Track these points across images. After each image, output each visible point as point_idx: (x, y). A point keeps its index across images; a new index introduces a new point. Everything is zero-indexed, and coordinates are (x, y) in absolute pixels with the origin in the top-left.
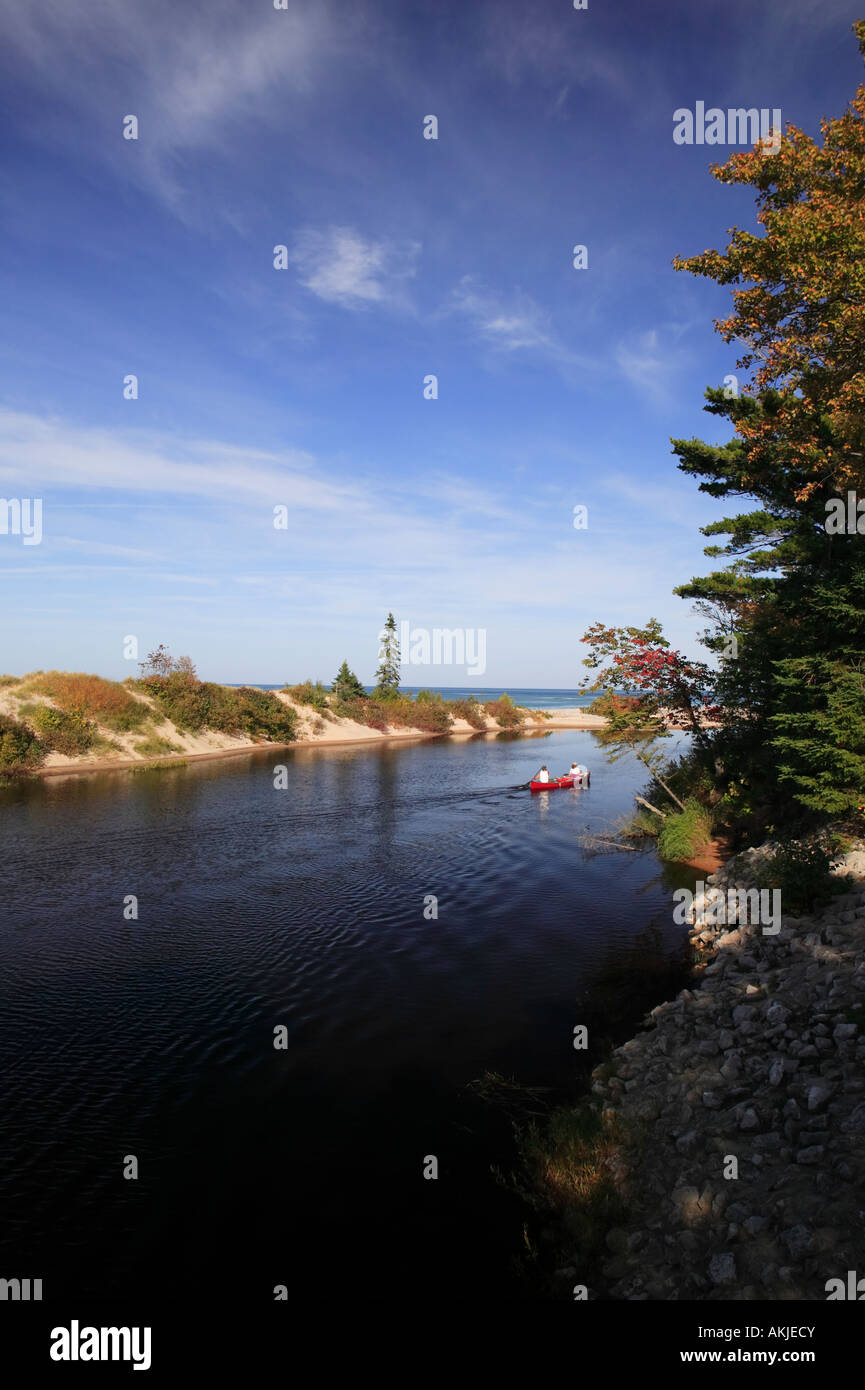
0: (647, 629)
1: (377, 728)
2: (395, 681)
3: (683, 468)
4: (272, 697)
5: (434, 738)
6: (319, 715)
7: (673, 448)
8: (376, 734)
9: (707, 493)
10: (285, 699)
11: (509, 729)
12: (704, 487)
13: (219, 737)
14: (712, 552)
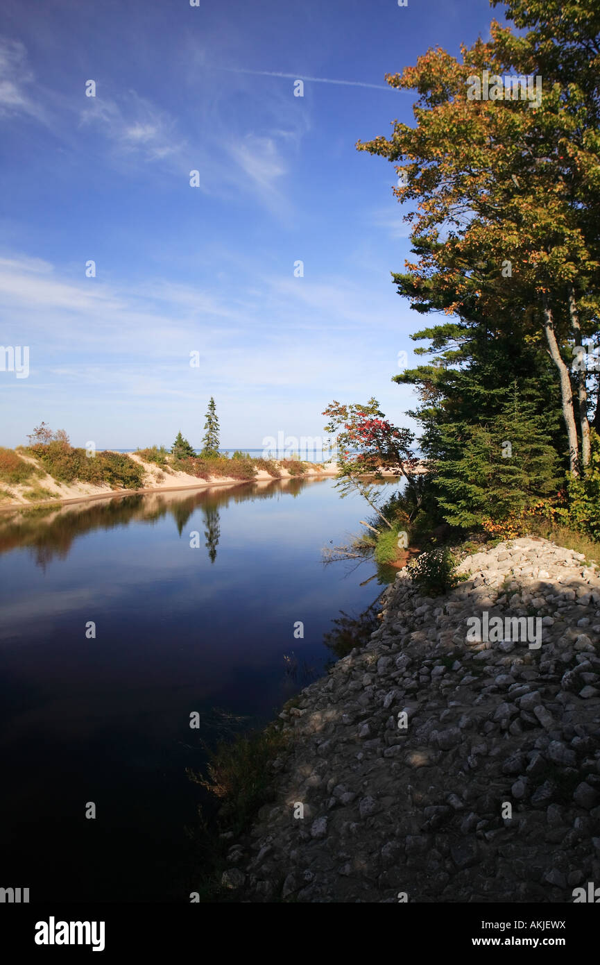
0: (369, 405)
1: (202, 477)
2: (215, 445)
3: (400, 293)
4: (126, 457)
5: (244, 484)
6: (161, 470)
7: (393, 279)
8: (201, 482)
9: (416, 311)
10: (136, 459)
11: (297, 476)
12: (413, 307)
13: (87, 486)
14: (420, 351)
